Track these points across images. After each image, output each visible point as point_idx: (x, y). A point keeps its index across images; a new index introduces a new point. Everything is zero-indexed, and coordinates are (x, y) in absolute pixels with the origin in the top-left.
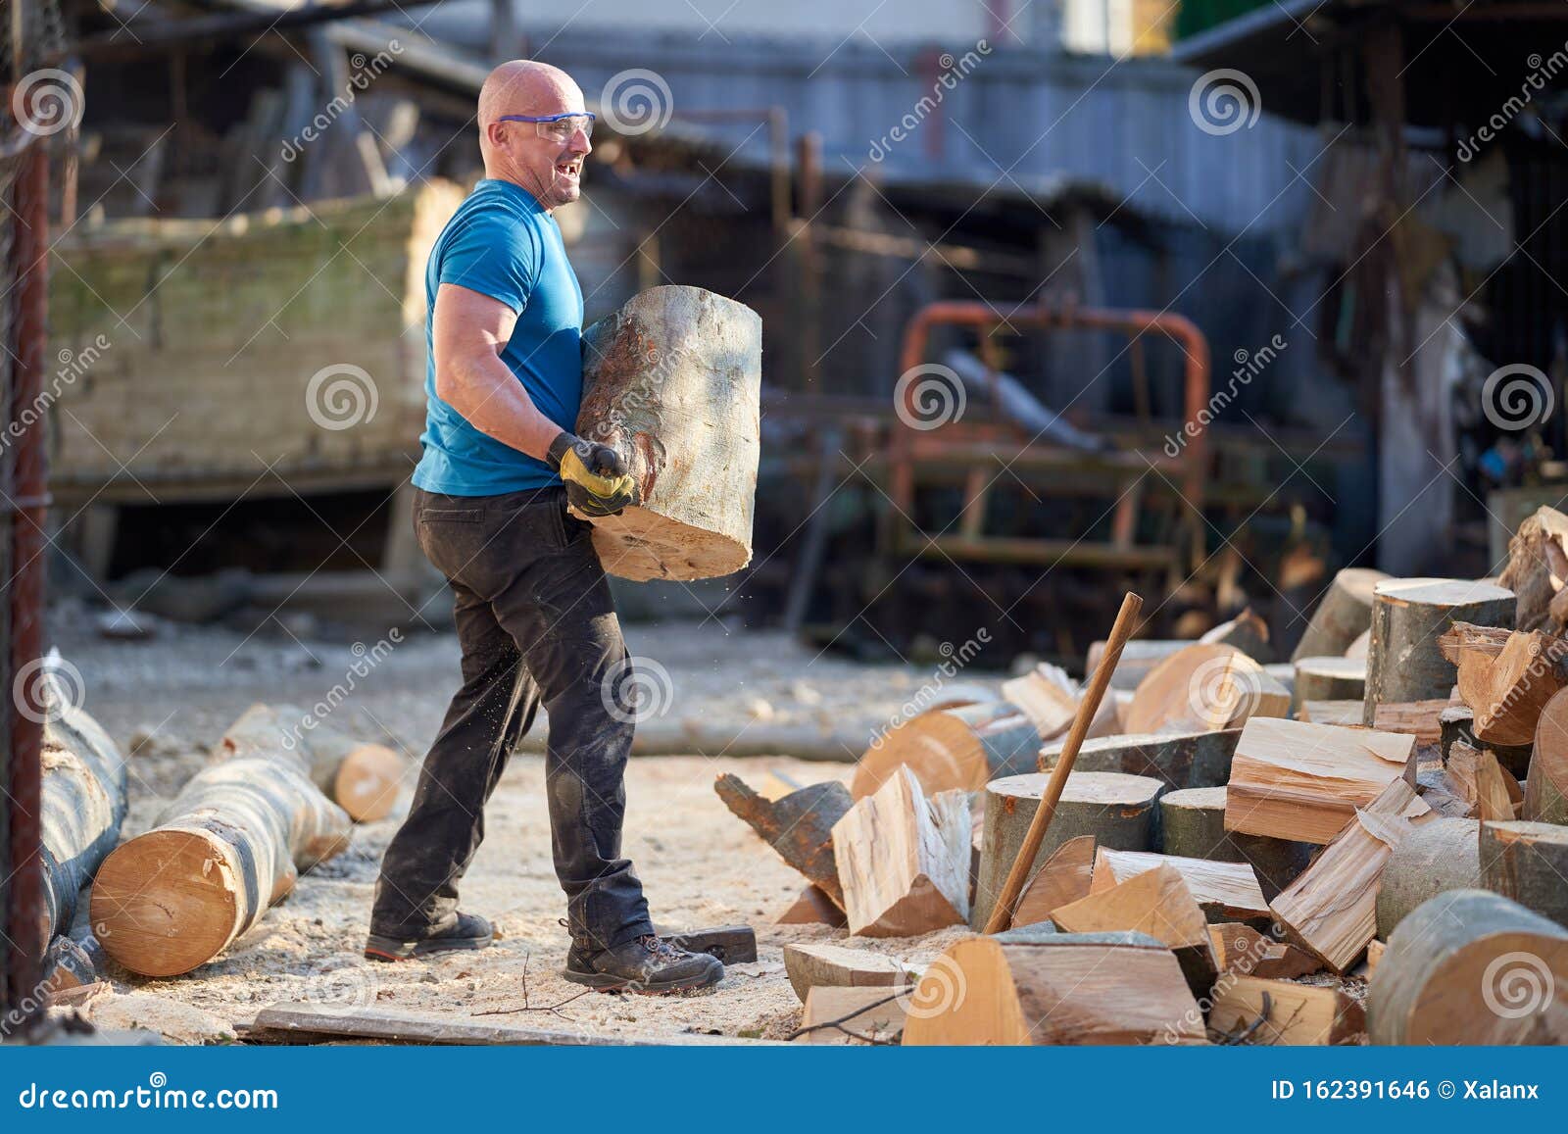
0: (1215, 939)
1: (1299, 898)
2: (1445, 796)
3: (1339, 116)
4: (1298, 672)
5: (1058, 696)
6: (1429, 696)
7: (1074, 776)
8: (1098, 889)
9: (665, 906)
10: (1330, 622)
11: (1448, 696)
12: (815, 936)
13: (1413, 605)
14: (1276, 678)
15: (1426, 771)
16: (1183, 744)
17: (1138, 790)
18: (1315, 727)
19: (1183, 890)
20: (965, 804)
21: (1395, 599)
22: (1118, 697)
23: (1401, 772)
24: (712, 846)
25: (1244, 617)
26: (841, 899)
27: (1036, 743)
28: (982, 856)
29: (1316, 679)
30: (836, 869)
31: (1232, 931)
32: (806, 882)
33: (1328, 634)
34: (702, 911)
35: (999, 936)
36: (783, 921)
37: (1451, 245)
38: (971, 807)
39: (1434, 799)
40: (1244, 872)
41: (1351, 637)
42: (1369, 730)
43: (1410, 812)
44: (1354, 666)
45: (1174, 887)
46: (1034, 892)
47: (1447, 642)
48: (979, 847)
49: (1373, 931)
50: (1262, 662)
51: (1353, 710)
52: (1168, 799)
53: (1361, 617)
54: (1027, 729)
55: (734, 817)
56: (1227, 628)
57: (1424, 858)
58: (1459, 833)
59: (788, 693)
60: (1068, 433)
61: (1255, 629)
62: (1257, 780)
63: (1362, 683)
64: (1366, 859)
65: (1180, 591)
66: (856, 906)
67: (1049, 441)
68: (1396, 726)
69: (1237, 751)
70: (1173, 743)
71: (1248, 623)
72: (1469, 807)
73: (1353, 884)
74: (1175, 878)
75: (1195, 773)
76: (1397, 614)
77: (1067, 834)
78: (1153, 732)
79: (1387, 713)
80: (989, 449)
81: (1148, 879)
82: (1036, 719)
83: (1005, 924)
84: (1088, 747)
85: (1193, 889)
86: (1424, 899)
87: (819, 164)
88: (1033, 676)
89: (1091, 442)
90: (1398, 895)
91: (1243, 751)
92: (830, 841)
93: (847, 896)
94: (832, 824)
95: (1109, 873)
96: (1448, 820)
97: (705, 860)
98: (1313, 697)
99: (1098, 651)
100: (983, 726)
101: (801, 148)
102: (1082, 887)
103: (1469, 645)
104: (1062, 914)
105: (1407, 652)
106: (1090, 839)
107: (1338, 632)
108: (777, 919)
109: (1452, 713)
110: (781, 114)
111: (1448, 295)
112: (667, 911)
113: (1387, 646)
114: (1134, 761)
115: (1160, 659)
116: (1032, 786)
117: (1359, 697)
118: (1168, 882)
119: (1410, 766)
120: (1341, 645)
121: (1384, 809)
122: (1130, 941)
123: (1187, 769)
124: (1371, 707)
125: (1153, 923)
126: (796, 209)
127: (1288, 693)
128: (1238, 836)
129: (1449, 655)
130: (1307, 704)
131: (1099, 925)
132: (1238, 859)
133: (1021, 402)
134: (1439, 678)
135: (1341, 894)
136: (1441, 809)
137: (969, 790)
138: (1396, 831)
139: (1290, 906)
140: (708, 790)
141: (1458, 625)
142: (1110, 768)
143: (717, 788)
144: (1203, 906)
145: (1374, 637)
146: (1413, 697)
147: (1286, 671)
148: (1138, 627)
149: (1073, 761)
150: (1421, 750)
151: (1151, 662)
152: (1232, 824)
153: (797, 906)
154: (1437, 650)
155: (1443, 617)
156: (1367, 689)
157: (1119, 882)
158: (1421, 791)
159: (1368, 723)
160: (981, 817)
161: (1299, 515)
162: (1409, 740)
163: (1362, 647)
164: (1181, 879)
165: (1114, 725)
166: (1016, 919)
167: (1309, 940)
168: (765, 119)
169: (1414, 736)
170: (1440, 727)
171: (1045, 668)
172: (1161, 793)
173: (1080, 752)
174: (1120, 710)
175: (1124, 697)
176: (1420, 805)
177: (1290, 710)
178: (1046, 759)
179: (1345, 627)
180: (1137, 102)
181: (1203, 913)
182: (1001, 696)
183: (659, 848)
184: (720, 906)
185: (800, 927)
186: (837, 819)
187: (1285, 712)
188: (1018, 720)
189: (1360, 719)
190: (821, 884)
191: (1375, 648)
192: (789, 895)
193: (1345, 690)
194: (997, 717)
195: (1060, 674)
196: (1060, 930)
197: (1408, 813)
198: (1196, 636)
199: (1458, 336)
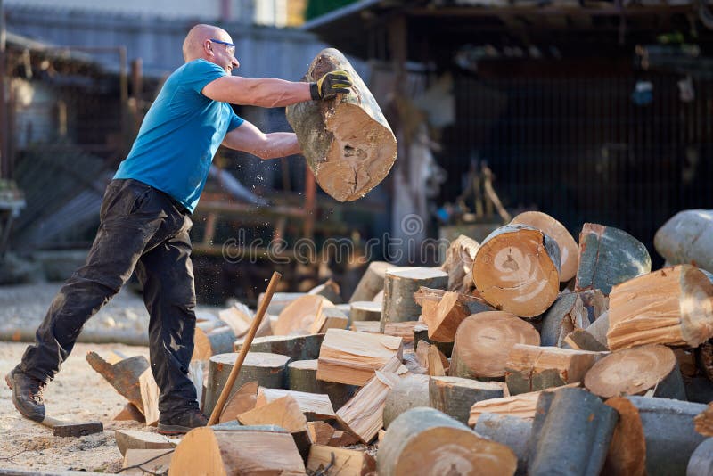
0: (311, 429)
1: (349, 410)
2: (415, 365)
3: (377, 57)
4: (352, 309)
5: (244, 318)
6: (409, 320)
7: (249, 354)
8: (258, 406)
9: (62, 411)
10: (366, 285)
11: (417, 320)
12: (130, 426)
13: (403, 279)
14: (342, 311)
15: (406, 353)
16: (299, 340)
17: (278, 361)
18: (359, 333)
19: (296, 406)
20: (200, 367)
21: (394, 276)
22: (270, 318)
23: (396, 353)
24: (85, 385)
25: (329, 282)
26: (143, 409)
27: (234, 339)
28: (207, 391)
29: (359, 311)
30: (141, 395)
31: (319, 425)
32: (127, 401)
33: (366, 291)
34: (78, 415)
35: (214, 427)
36: (116, 419)
37: (426, 116)
38: (203, 368)
39: (410, 366)
40: (325, 398)
41: (376, 292)
42: (381, 335)
43: (399, 372)
44: (376, 305)
45: (292, 405)
46: (230, 407)
47: (417, 295)
48: (206, 386)
49: (382, 425)
50: (335, 303)
51: (375, 326)
52: (291, 365)
53: (380, 284)
54: (230, 333)
55: (94, 371)
56: (321, 288)
57: (405, 393)
58: (420, 382)
59: (123, 314)
60: (252, 197)
61: (333, 288)
62: (331, 357)
63: (379, 313)
64: (380, 393)
65: (303, 270)
66: (150, 413)
67: (243, 201)
68: (394, 333)
69: (323, 343)
70: (294, 340)
71: (331, 286)
72: (425, 370)
73: (373, 404)
74: (293, 401)
75: (304, 353)
76: (395, 282)
77: (246, 380)
78: (286, 334)
79: (390, 327)
80: (217, 204)
81: (281, 402)
82: (234, 328)
83: (217, 421)
84: (256, 341)
85: (301, 406)
86: (404, 411)
87: (141, 73)
88: (233, 308)
89: (263, 202)
90: (393, 408)
91: (325, 343)
92: (138, 382)
93: (146, 408)
94: (139, 375)
95: (265, 398)
96: (416, 376)
97: (82, 391)
98: (358, 320)
99: (262, 297)
100: (210, 331)
101: (133, 66)
102: (252, 405)
103: (426, 297)
104: (242, 417)
105: (400, 300)
106: (256, 383)
107: (370, 290)
108: (114, 417)
109: (419, 328)
110: (124, 49)
111: (424, 138)
112: (63, 414)
113: (391, 297)
114: (278, 348)
115: (291, 301)
116: (230, 359)
117: (378, 320)
118: (290, 403)
119: (400, 351)
120: (371, 296)
121: (387, 371)
122: (272, 429)
123: (301, 352)
124: (384, 324)
125: (283, 421)
126: (130, 93)
127: (347, 318)
128: (323, 382)
129: (418, 301)
130: (356, 323)
131: (258, 422)
132: (322, 392)
133: (232, 184)
134: (414, 312)
135: (368, 409)
136: (413, 371)
137: (203, 360)
138: (393, 381)
139: (344, 414)
140: (83, 358)
141: (422, 288)
142: (266, 351)
143: (87, 359)
144: (306, 414)
145: (386, 293)
146: (403, 320)
147: (346, 307)
148: (280, 286)
149: (249, 347)
150: (405, 344)
151: (286, 303)
152: (319, 376)
153: (123, 412)
154: (413, 299)
155: (416, 284)
156: (382, 316)
157: (268, 402)
158: (404, 362)
159: (382, 332)
160: (207, 372)
161: (356, 237)
162: (399, 339)
163: (380, 297)
164: (295, 402)
165: (268, 331)
166: (222, 419)
167: (353, 429)
168: (117, 52)
169: (400, 338)
170: (413, 333)
171: (239, 305)
172: (288, 362)
173: (253, 342)
174: (272, 325)
175: (274, 318)
176: (403, 369)
177: (348, 325)
178: (237, 347)
179: (373, 288)
180: (287, 47)
181: (305, 417)
182: (218, 317)
183: (61, 385)
184: (88, 412)
185: (123, 422)
186: (141, 373)
187: (345, 326)
188: (226, 328)
189: (378, 329)
190: (133, 402)
191: (386, 298)
192: (120, 407)
193: (373, 316)
194: (216, 327)
195: (245, 308)
196: (241, 424)
197: (398, 372)
198: (307, 291)
199: (428, 157)
